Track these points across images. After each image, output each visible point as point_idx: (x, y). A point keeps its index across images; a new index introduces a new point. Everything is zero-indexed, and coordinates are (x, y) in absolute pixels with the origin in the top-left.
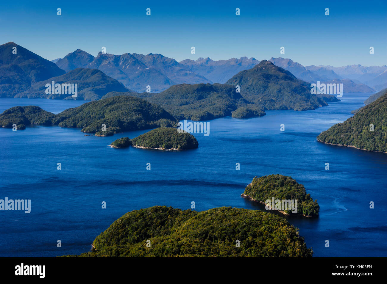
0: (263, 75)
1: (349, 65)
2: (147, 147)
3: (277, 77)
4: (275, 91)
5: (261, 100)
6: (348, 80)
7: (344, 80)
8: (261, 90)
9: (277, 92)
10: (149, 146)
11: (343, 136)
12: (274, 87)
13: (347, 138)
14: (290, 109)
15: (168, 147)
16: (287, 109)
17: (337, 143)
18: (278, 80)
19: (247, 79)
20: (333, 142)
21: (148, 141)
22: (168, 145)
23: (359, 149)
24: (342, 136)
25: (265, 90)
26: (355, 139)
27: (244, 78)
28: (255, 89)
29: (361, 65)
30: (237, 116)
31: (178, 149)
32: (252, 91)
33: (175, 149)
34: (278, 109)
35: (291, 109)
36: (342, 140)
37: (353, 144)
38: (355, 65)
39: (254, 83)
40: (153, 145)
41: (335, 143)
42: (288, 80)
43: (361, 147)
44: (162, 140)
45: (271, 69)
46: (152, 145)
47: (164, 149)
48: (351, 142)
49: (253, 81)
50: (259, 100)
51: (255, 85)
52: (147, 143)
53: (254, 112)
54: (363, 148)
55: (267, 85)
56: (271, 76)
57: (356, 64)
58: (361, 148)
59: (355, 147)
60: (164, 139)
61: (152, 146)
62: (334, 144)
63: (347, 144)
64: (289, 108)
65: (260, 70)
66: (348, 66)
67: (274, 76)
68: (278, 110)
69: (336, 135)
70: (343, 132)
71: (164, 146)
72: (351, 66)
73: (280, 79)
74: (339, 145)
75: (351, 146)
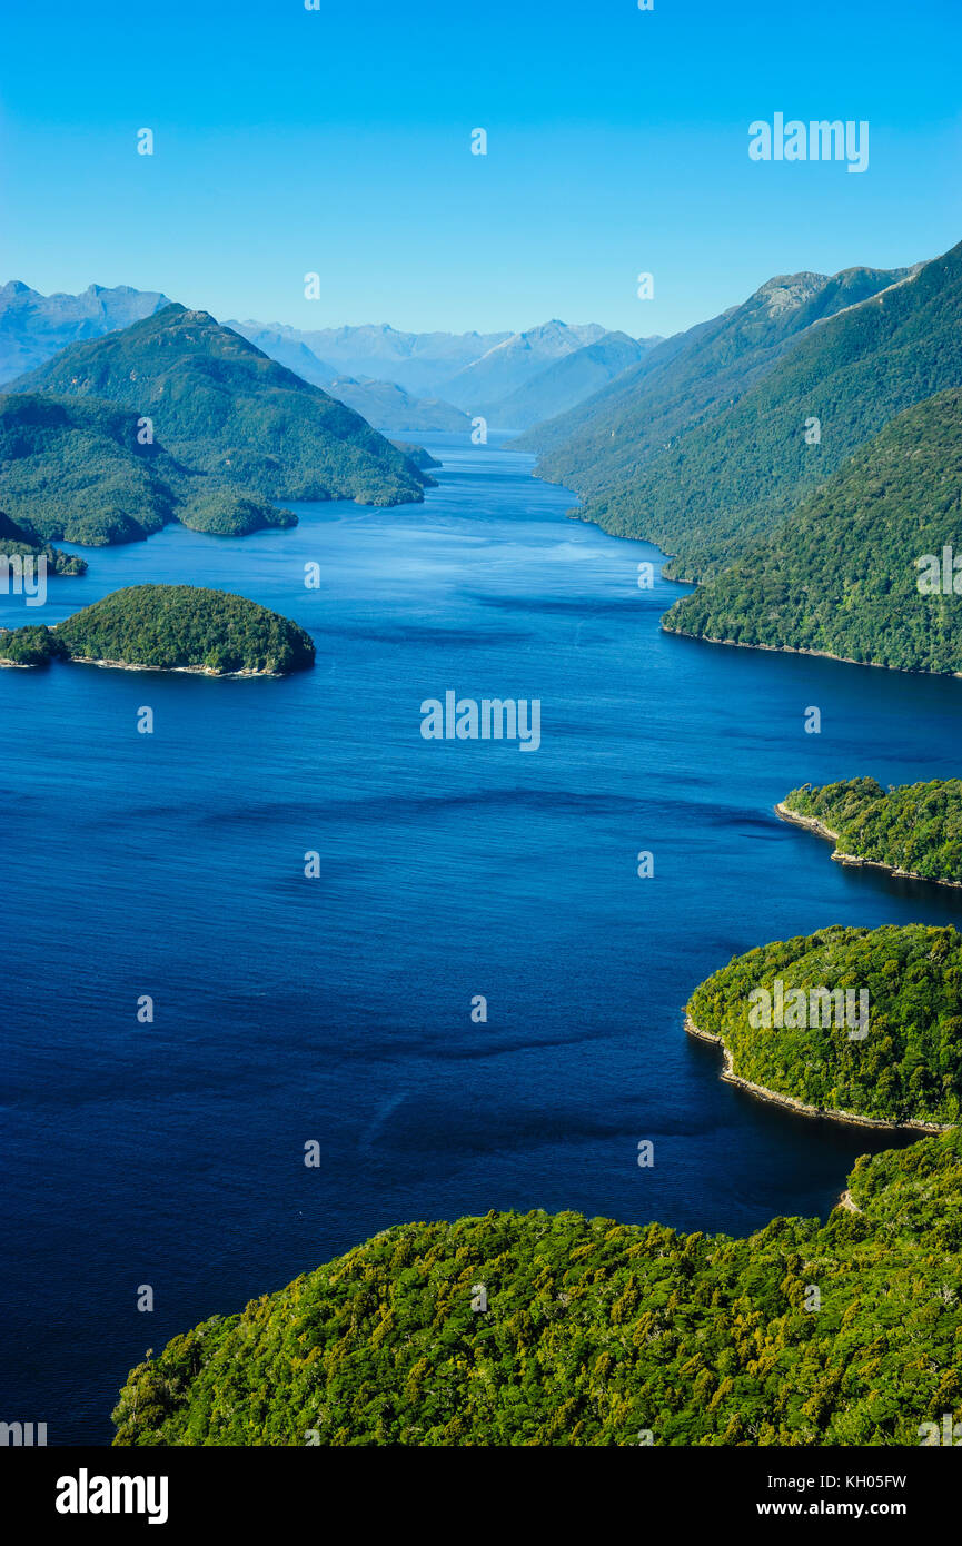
0: (200, 364)
1: (351, 325)
2: (142, 663)
3: (251, 375)
4: (264, 427)
5: (228, 462)
6: (387, 384)
7: (374, 383)
8: (207, 425)
9: (271, 432)
10: (152, 660)
11: (776, 616)
12: (259, 413)
13: (793, 621)
14: (339, 499)
15: (231, 663)
16: (328, 497)
17: (758, 642)
18: (255, 383)
19: (128, 377)
20: (741, 636)
21: (140, 639)
22: (227, 657)
23: (854, 661)
24: (774, 616)
25: (222, 422)
26: (822, 629)
27: (113, 373)
28: (182, 415)
29: (392, 326)
30: (215, 527)
31: (267, 671)
32: (172, 425)
33: (255, 673)
34: (299, 496)
35: (341, 498)
36: (776, 630)
37: (821, 645)
38: (373, 326)
39: (176, 395)
40: (167, 658)
41: (751, 642)
42: (288, 385)
43: (860, 655)
44: (197, 638)
45: (218, 341)
46: (163, 654)
47: (217, 671)
48: (811, 637)
49: (169, 385)
50: (223, 463)
51: (181, 401)
52: (139, 650)
53: (265, 512)
54: (869, 659)
55: (230, 405)
56: (229, 367)
57: (375, 324)
58: (861, 660)
59: (830, 654)
60: (205, 633)
61: (165, 662)
62: (747, 645)
63: (797, 646)
64: (335, 495)
65: (177, 343)
66: (347, 328)
67: (236, 368)
68: (298, 499)
69: (745, 610)
70: (769, 603)
71: (214, 662)
72: (358, 329)
73: (260, 380)
74: (763, 646)
75: (812, 652)
